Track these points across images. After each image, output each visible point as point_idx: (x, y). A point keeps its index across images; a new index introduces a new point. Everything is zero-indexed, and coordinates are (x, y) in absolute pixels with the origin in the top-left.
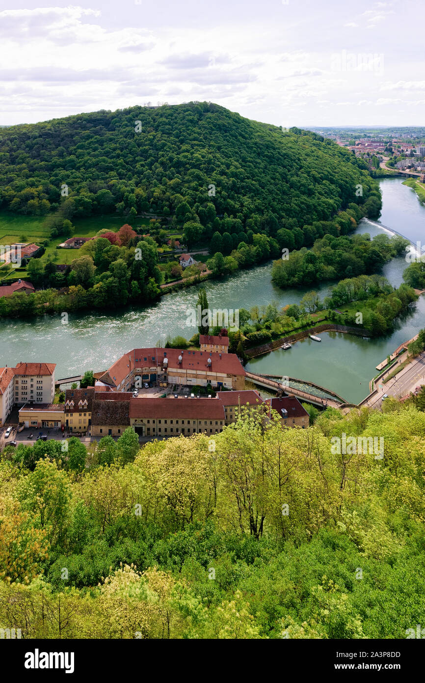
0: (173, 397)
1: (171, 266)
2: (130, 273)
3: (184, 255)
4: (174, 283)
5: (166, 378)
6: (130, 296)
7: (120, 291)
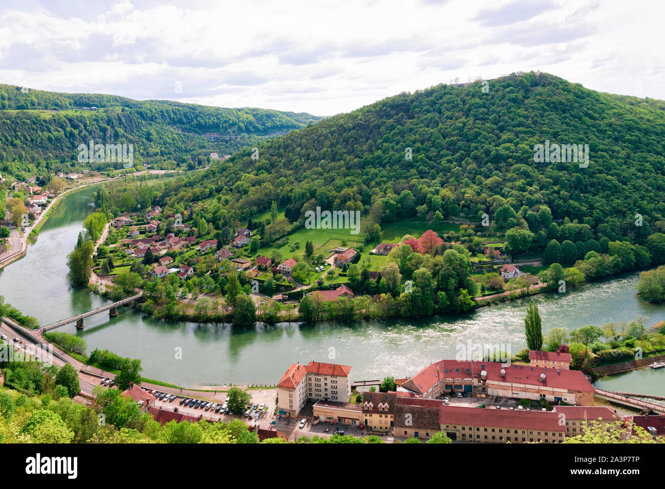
0: (495, 408)
1: (488, 278)
2: (436, 283)
3: (506, 266)
4: (494, 296)
5: (484, 390)
6: (437, 307)
7: (424, 301)
